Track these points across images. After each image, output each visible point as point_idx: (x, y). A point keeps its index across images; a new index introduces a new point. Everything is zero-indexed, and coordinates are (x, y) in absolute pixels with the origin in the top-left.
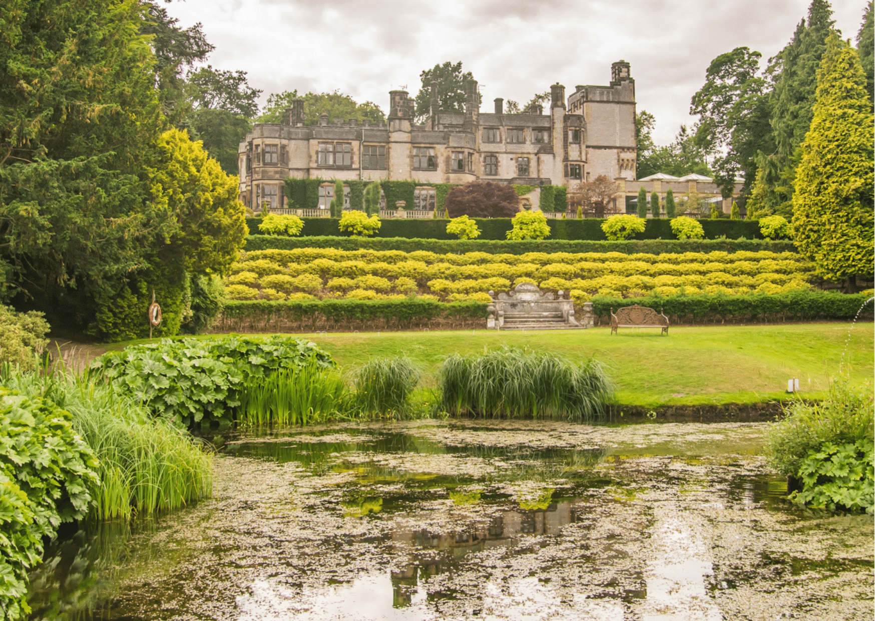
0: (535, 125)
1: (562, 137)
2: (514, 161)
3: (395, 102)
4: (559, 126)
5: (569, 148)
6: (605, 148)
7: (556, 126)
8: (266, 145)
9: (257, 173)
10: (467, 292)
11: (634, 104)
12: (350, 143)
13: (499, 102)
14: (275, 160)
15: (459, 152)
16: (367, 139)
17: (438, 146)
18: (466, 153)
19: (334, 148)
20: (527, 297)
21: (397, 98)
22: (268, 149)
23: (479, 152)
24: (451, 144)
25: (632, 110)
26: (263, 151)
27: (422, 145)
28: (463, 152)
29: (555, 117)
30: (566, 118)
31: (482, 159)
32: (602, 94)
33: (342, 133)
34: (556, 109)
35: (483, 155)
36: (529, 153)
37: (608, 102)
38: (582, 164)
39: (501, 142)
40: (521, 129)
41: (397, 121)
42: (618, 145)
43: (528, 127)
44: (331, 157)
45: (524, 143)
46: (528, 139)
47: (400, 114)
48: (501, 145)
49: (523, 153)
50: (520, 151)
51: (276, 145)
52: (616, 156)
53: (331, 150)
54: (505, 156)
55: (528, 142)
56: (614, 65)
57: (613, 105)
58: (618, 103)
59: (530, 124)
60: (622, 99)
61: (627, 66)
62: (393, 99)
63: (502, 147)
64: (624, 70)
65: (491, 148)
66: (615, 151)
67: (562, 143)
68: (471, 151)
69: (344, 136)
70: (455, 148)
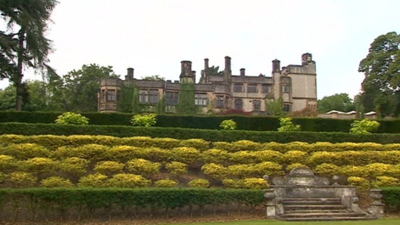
0: (263, 82)
1: (279, 89)
2: (251, 103)
3: (184, 68)
4: (277, 82)
5: (283, 96)
6: (300, 98)
7: (275, 83)
8: (109, 90)
9: (103, 106)
10: (241, 176)
11: (316, 75)
12: (158, 90)
13: (243, 70)
14: (113, 99)
15: (221, 96)
16: (168, 88)
17: (209, 93)
18: (225, 97)
19: (149, 92)
20: (303, 182)
21: (185, 65)
22: (109, 92)
23: (232, 97)
24: (217, 92)
25: (314, 79)
26: (107, 93)
27: (200, 92)
28: (223, 96)
29: (275, 78)
30: (282, 78)
31: (233, 101)
32: (298, 69)
33: (153, 84)
34: (276, 74)
35: (234, 99)
36: (260, 98)
37: (301, 74)
38: (290, 104)
39: (244, 92)
40: (256, 84)
41: (185, 78)
42: (307, 97)
43: (260, 84)
44: (147, 98)
45: (258, 92)
46: (260, 90)
47: (187, 74)
48: (244, 94)
49: (257, 98)
50: (255, 97)
51: (114, 90)
52: (306, 103)
53: (147, 93)
54: (246, 100)
55: (260, 92)
56: (303, 55)
57: (304, 76)
58: (306, 74)
59: (261, 82)
60: (309, 73)
61: (310, 55)
62: (183, 66)
63: (245, 95)
64: (309, 58)
65: (239, 95)
66: (305, 100)
67: (279, 93)
68: (228, 96)
69: (154, 86)
70: (218, 93)
